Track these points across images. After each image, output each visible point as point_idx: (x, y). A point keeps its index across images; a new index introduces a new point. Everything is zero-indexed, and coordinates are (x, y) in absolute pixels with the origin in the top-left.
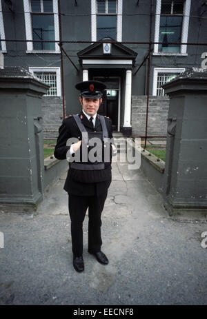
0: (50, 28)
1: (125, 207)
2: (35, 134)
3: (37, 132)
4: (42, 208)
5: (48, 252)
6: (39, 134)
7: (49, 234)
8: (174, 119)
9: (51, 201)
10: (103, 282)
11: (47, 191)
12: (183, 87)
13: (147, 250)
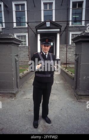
0: (23, 17)
1: (56, 96)
2: (16, 62)
3: (16, 61)
4: (18, 95)
5: (20, 115)
6: (17, 62)
7: (21, 107)
8: (78, 54)
9: (23, 93)
10: (44, 129)
11: (21, 88)
12: (80, 39)
13: (65, 115)
